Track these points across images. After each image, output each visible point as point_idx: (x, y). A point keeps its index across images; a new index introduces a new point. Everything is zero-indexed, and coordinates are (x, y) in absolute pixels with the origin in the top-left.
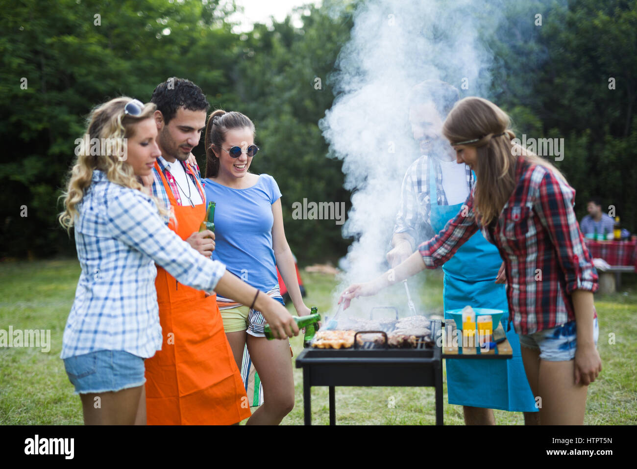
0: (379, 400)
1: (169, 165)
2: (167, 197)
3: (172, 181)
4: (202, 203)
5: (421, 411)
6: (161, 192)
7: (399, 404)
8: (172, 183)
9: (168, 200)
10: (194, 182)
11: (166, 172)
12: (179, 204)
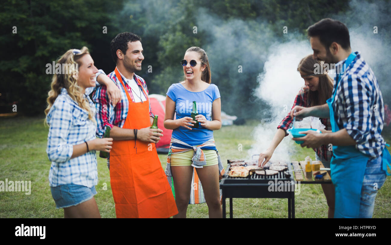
0: (246, 203)
1: (128, 81)
2: (127, 99)
3: (129, 90)
4: (146, 100)
5: (271, 209)
6: (124, 96)
7: (258, 205)
8: (129, 91)
9: (127, 100)
10: (141, 89)
11: (126, 85)
12: (133, 102)
